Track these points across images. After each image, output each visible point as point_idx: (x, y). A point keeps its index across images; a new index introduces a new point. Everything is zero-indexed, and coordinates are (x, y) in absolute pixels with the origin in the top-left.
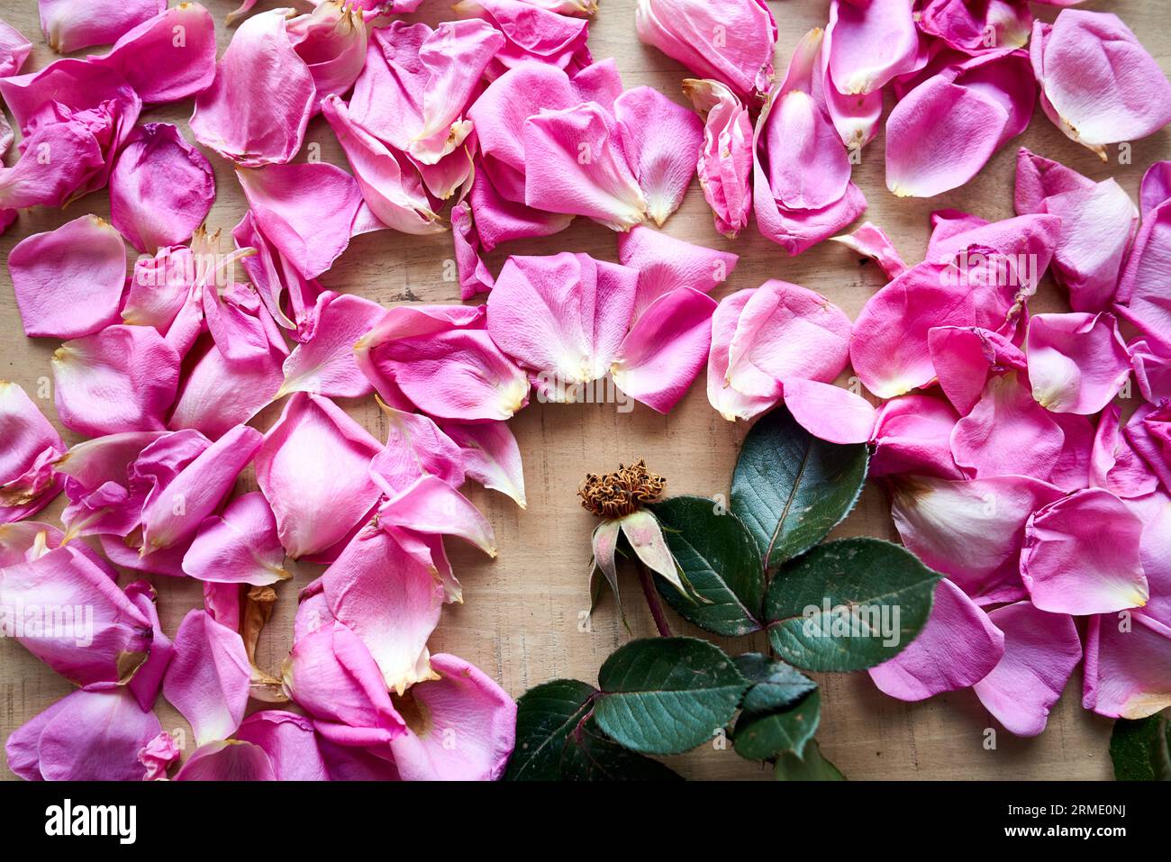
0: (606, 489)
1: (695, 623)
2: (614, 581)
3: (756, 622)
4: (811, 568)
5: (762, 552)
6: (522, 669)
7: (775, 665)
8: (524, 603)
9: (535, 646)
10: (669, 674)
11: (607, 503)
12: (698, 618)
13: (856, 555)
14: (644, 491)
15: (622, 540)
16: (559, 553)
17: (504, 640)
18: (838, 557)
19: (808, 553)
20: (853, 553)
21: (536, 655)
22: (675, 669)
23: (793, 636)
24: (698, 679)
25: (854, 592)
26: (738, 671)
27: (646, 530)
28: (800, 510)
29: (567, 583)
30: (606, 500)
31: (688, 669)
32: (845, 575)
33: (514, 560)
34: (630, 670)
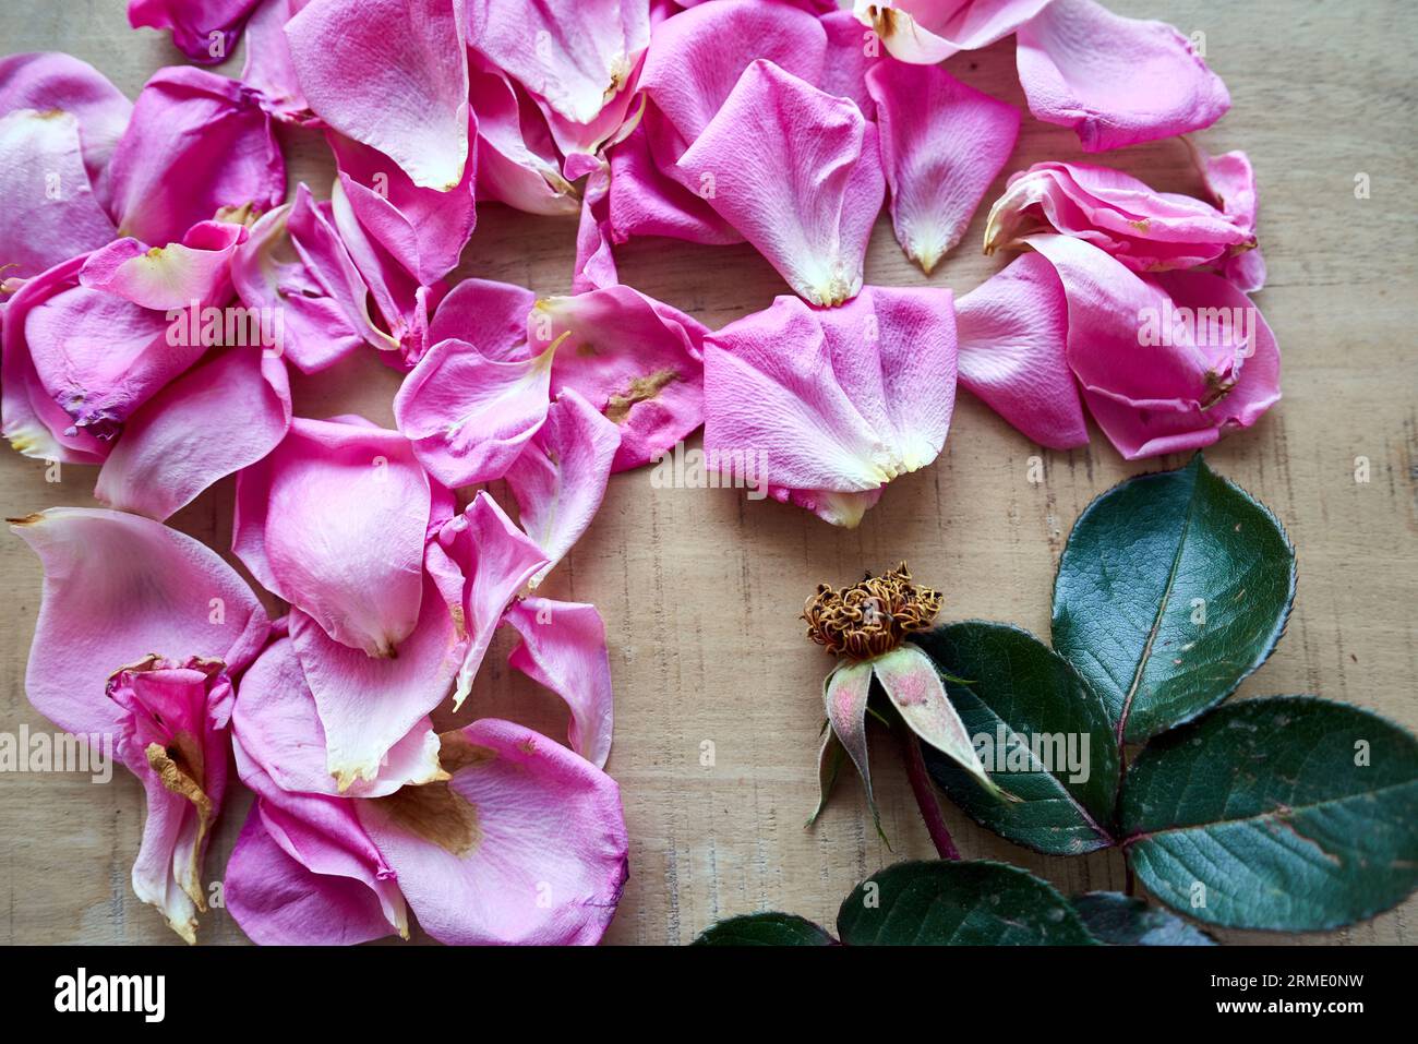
0: (850, 611)
1: (993, 830)
2: (863, 763)
3: (1102, 832)
4: (1202, 747)
5: (1112, 717)
6: (710, 901)
7: (1149, 915)
8: (714, 793)
9: (732, 865)
10: (960, 923)
11: (851, 633)
12: (998, 821)
13: (1291, 726)
14: (911, 613)
15: (877, 694)
16: (767, 714)
17: (680, 852)
18: (1255, 729)
19: (1198, 720)
20: (1283, 721)
21: (733, 877)
22: (971, 914)
23: (1176, 861)
24: (1011, 935)
25: (1288, 790)
26: (1084, 926)
27: (915, 679)
28: (1174, 647)
29: (781, 762)
30: (849, 628)
31: (995, 916)
32: (1269, 759)
33: (695, 725)
34: (891, 913)
